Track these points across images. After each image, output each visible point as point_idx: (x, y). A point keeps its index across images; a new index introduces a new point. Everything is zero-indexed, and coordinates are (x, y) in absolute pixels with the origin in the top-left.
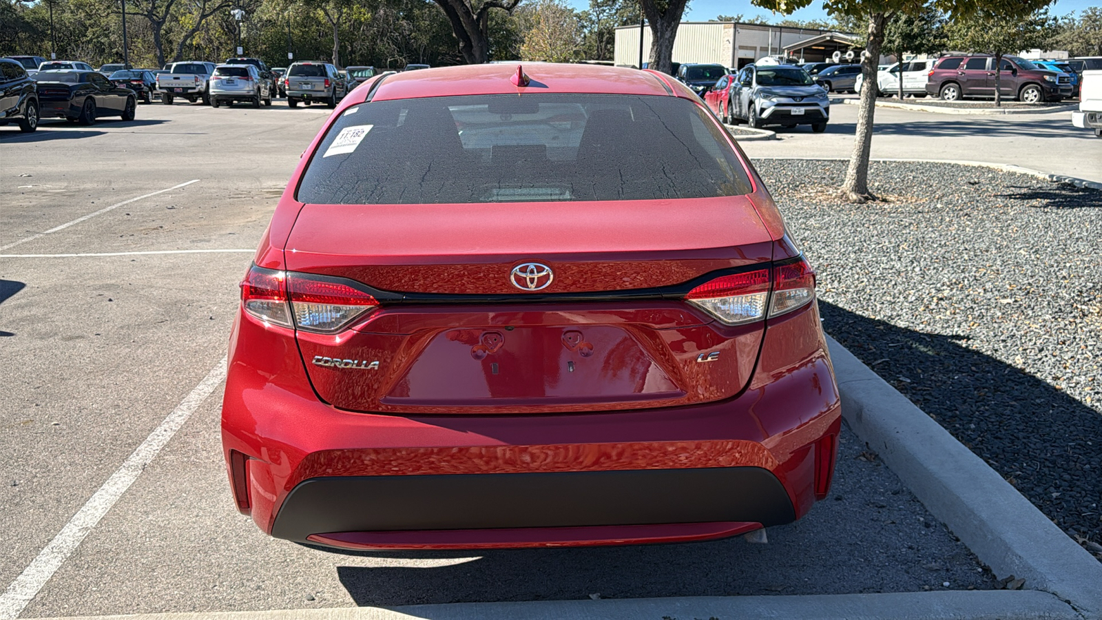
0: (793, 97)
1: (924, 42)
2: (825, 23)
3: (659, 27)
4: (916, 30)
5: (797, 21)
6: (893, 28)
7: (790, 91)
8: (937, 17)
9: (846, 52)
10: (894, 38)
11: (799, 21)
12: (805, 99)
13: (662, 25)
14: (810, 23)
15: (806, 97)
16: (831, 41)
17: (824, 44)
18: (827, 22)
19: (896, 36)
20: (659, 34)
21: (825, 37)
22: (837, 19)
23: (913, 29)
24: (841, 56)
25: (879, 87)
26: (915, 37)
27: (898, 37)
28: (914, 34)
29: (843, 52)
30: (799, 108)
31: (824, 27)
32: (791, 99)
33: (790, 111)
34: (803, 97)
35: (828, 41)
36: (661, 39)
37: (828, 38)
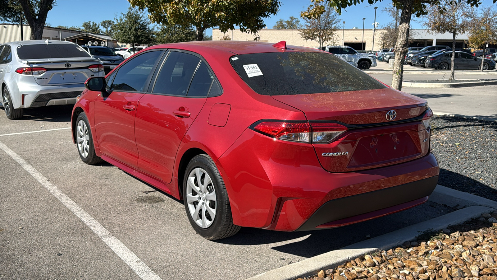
0: (110, 61)
1: (143, 39)
2: (79, 28)
3: (34, 26)
4: (139, 34)
5: (65, 27)
6: (129, 32)
7: (108, 58)
8: (147, 29)
9: (94, 42)
10: (130, 37)
11: (66, 26)
12: (115, 62)
13: (36, 25)
14: (71, 28)
15: (116, 61)
16: (87, 36)
17: (83, 38)
18: (80, 28)
19: (131, 36)
20: (35, 29)
21: (83, 35)
22: (84, 27)
23: (138, 33)
24: (92, 43)
25: (124, 58)
26: (139, 36)
27: (132, 36)
28: (138, 36)
29: (93, 42)
30: (113, 66)
31: (78, 30)
32: (109, 62)
33: (110, 67)
34: (115, 61)
35: (85, 36)
36: (36, 32)
37: (85, 35)
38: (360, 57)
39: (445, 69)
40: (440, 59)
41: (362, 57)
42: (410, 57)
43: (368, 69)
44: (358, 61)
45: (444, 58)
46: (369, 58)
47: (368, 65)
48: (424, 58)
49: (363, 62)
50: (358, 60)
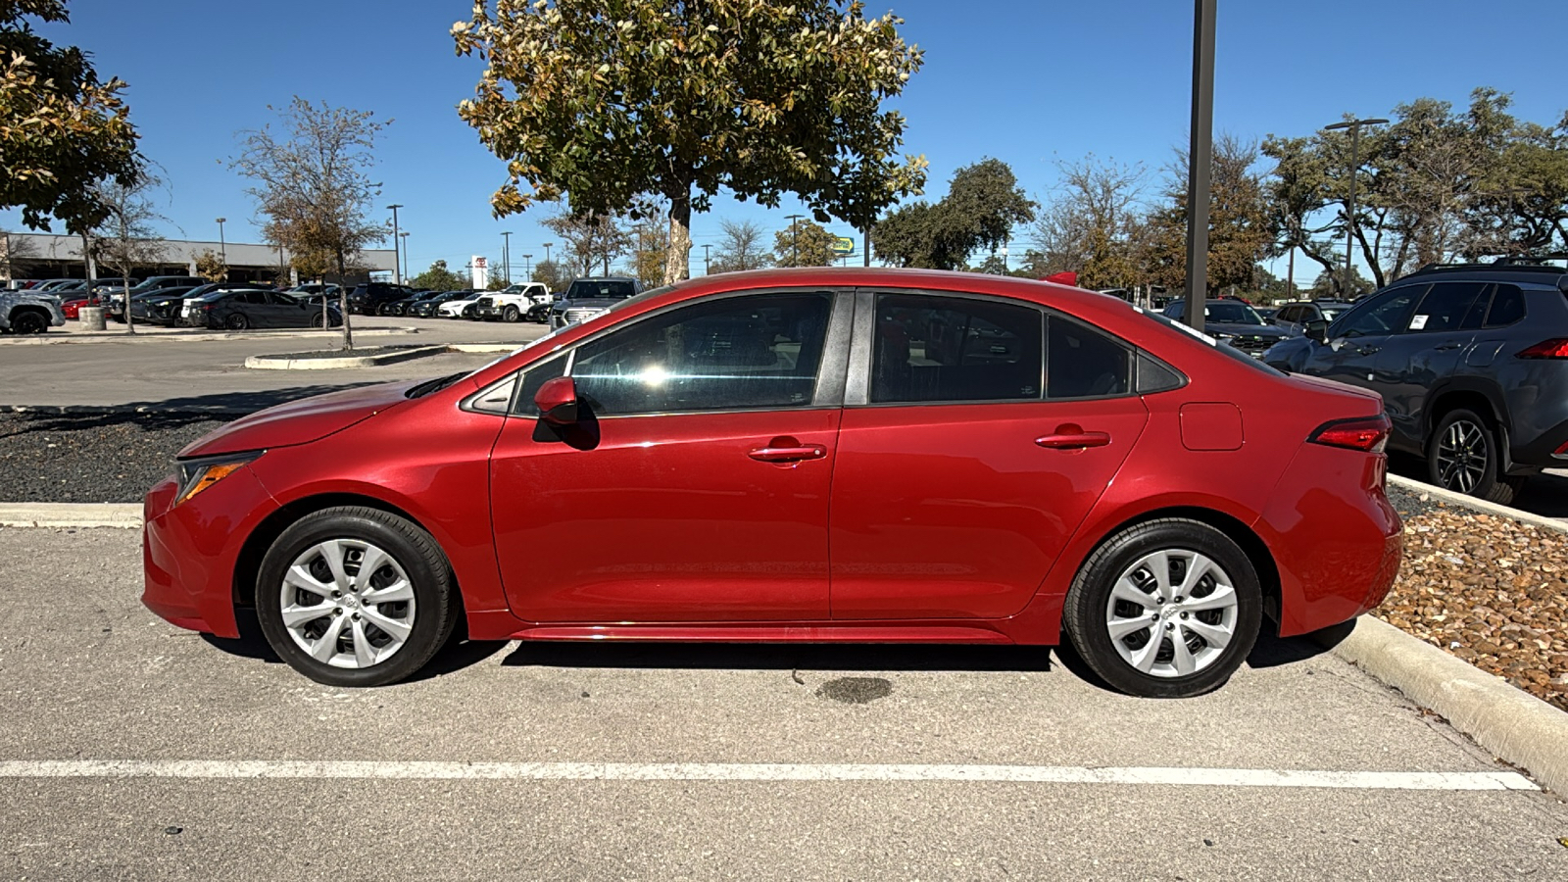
38: (12, 301)
39: (241, 328)
40: (227, 307)
41: (21, 303)
42: (116, 301)
43: (45, 331)
44: (8, 312)
45: (232, 305)
46: (43, 304)
47: (43, 322)
48: (166, 303)
49: (25, 314)
50: (9, 308)
